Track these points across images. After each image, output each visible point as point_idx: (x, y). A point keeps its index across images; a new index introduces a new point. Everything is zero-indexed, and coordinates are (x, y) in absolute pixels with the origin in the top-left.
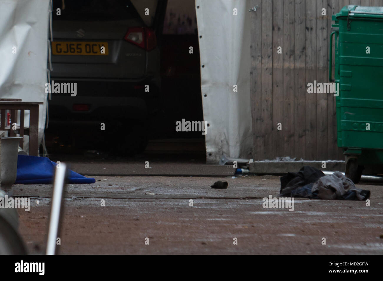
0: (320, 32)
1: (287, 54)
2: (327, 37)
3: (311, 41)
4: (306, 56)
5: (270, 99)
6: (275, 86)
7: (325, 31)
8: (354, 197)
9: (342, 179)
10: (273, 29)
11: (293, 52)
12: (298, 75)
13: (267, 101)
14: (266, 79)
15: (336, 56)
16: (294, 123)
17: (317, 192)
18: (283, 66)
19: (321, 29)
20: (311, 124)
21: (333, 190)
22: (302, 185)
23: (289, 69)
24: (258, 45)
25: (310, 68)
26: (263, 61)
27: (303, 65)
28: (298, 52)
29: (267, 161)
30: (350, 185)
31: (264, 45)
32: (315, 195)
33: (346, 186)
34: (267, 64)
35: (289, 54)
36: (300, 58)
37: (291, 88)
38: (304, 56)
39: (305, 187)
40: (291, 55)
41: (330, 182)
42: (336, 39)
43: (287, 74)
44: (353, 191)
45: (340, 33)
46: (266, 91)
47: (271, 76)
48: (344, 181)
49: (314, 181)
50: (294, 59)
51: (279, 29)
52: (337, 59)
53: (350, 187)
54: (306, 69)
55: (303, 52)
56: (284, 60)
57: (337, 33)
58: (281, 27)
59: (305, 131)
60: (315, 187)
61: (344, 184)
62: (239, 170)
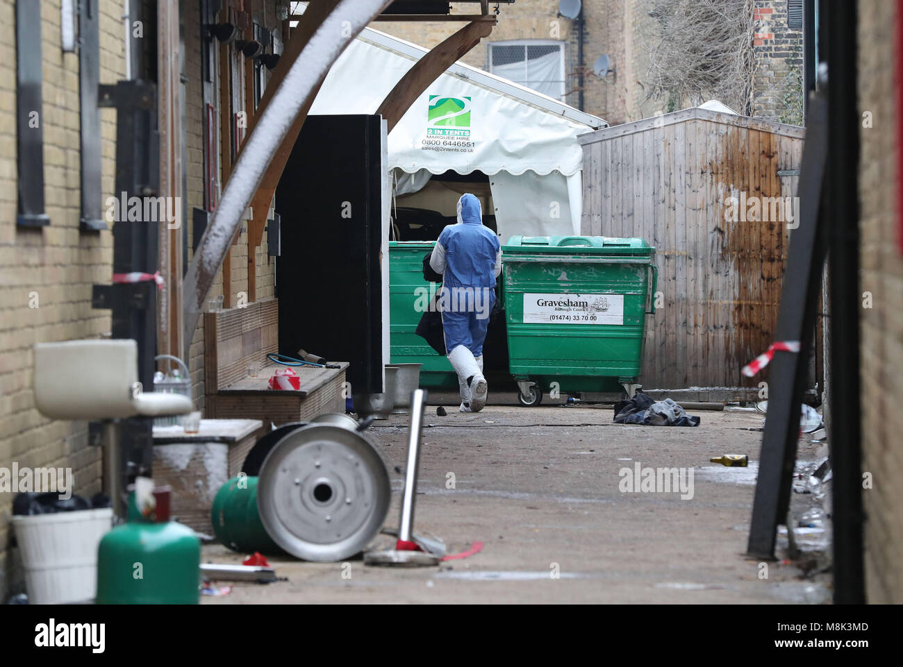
8: (685, 423)
9: (673, 407)
17: (649, 418)
21: (665, 416)
22: (635, 412)
30: (681, 412)
32: (648, 422)
33: (677, 413)
39: (638, 414)
41: (662, 409)
44: (683, 417)
48: (675, 408)
49: (646, 408)
53: (681, 414)
60: (647, 414)
61: (675, 411)
62: (570, 399)
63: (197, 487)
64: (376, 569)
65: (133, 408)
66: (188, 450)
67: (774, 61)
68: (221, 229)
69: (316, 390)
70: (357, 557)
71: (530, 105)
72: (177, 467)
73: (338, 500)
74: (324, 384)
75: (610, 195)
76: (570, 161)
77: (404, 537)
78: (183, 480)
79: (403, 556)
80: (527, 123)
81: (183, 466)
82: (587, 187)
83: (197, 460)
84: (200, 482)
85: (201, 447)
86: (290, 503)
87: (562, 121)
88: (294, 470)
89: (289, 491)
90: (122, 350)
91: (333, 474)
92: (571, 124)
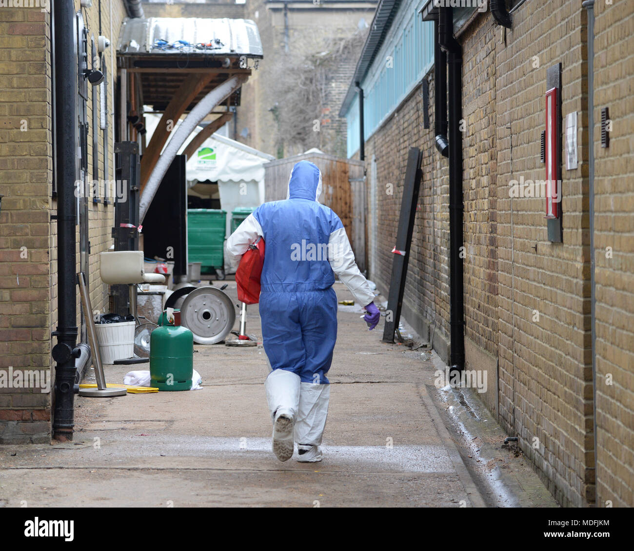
63: (149, 313)
64: (231, 348)
65: (143, 279)
66: (145, 297)
67: (331, 131)
68: (143, 204)
70: (222, 342)
71: (242, 150)
72: (140, 305)
73: (213, 318)
76: (259, 175)
77: (242, 334)
78: (143, 310)
79: (242, 342)
80: (241, 158)
81: (143, 304)
82: (267, 186)
83: (149, 302)
84: (150, 311)
85: (151, 296)
86: (193, 320)
87: (256, 157)
88: (195, 306)
89: (192, 315)
90: (138, 255)
91: (211, 308)
92: (260, 158)
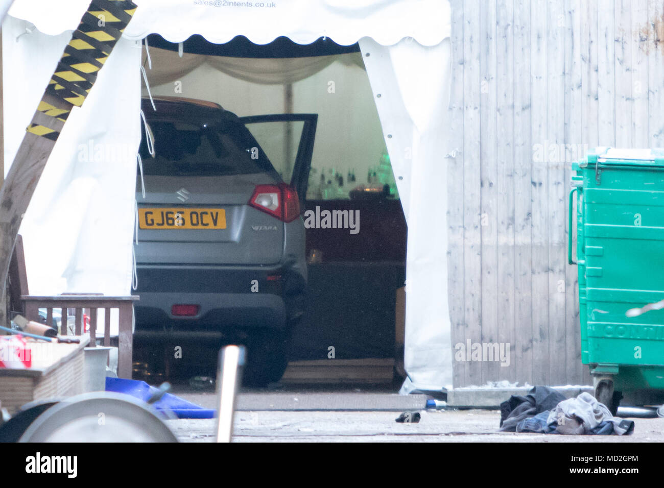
0: (552, 189)
1: (502, 223)
2: (564, 197)
3: (540, 204)
4: (532, 225)
5: (478, 293)
6: (485, 272)
7: (561, 187)
9: (592, 405)
10: (482, 184)
11: (512, 220)
12: (520, 254)
13: (473, 295)
14: (472, 262)
15: (579, 225)
16: (515, 330)
17: (555, 423)
18: (497, 242)
19: (555, 184)
20: (541, 329)
21: (579, 420)
22: (533, 414)
23: (506, 246)
24: (458, 210)
25: (539, 244)
26: (467, 234)
27: (527, 240)
28: (520, 220)
29: (474, 388)
30: (605, 413)
31: (468, 209)
32: (552, 429)
33: (599, 414)
34: (473, 237)
35: (506, 223)
36: (523, 229)
37: (510, 275)
38: (529, 226)
39: (538, 417)
40: (509, 224)
41: (575, 408)
42: (578, 199)
43: (503, 254)
44: (608, 422)
45: (585, 189)
46: (472, 281)
47: (478, 258)
48: (595, 407)
49: (551, 408)
50: (515, 231)
51: (491, 184)
52: (580, 230)
53: (604, 416)
54: (532, 246)
55: (527, 219)
56: (498, 232)
57: (580, 189)
58: (494, 182)
59: (531, 341)
60: (551, 417)
61: (595, 412)
62: (431, 402)
69: (52, 371)
74: (62, 363)
75: (494, 75)
76: (430, 20)
82: (457, 64)
